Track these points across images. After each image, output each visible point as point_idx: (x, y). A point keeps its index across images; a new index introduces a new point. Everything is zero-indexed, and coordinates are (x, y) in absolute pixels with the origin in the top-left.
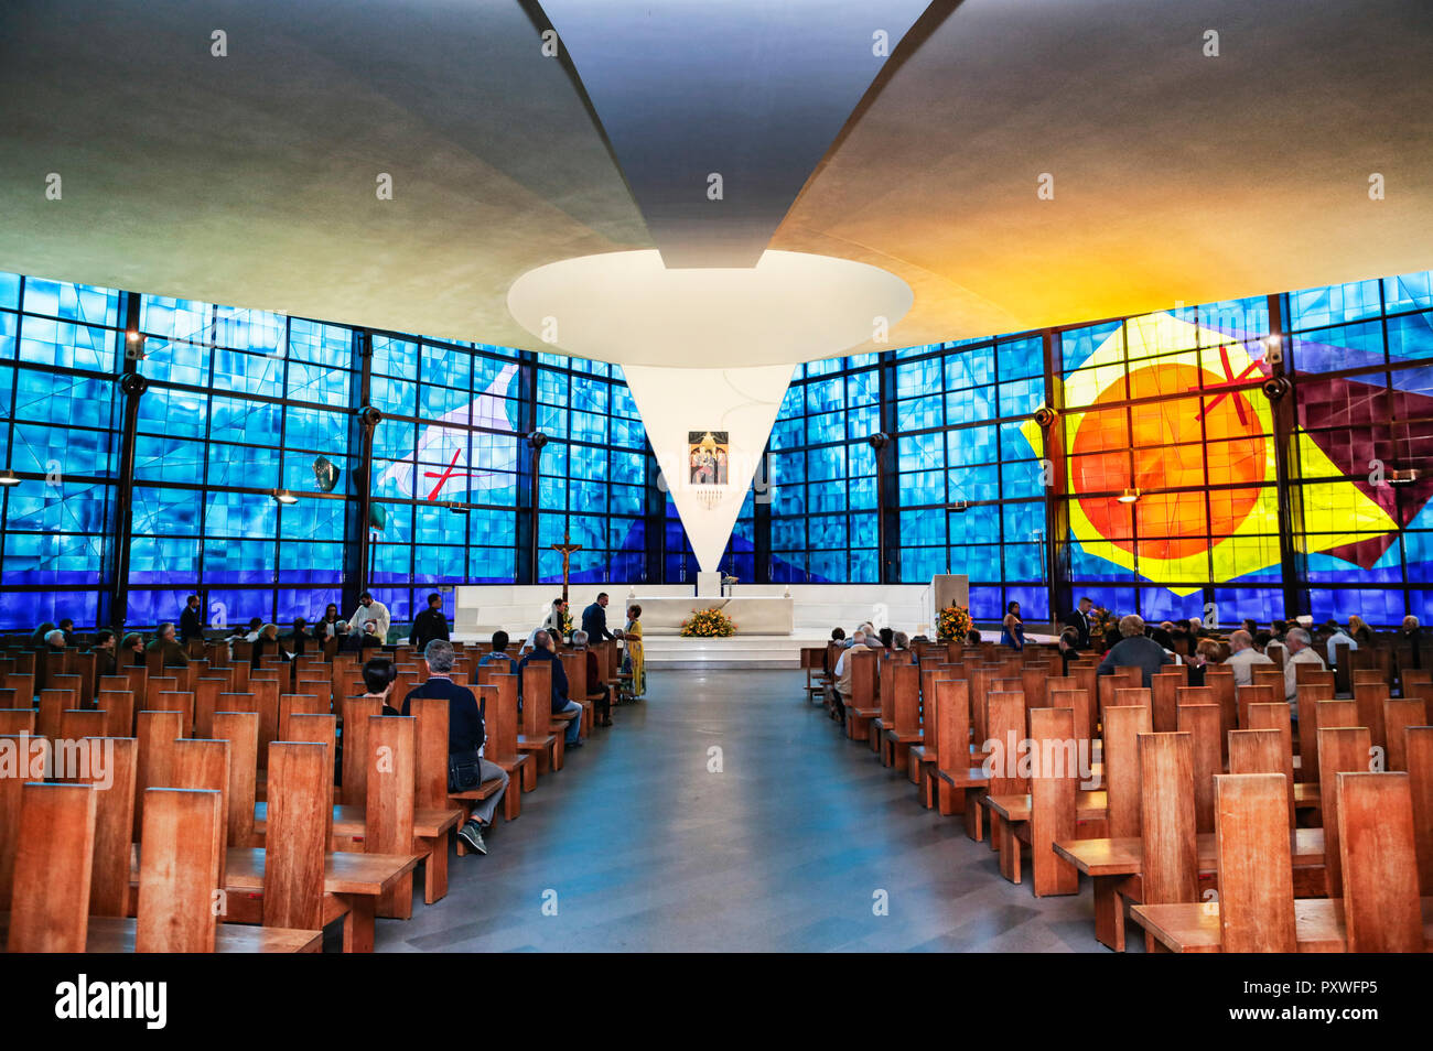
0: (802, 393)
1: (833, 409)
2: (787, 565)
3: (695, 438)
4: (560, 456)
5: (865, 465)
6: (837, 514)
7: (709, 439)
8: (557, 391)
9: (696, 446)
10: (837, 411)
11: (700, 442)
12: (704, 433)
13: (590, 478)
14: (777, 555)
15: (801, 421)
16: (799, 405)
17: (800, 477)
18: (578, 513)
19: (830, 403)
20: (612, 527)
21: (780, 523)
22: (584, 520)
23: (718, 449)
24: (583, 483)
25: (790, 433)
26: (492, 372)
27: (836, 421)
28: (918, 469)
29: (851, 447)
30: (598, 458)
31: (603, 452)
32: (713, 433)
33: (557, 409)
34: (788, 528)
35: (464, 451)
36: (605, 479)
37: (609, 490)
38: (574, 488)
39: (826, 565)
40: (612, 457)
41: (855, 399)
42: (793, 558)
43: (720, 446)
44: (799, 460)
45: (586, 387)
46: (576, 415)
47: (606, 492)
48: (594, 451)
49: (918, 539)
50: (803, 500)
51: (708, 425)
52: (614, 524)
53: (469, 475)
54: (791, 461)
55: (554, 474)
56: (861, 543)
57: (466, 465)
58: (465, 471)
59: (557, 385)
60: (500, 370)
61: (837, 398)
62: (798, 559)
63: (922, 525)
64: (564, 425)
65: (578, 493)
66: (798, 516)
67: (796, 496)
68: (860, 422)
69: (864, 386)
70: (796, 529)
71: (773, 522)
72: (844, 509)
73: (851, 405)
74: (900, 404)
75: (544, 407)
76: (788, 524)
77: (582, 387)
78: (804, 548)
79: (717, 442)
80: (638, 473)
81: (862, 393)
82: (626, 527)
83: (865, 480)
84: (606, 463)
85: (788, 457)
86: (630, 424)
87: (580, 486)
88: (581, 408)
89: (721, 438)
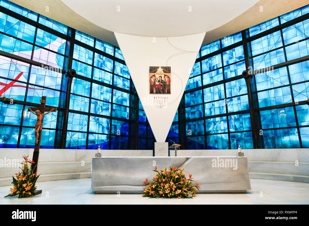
0: (200, 65)
1: (215, 68)
2: (195, 142)
3: (153, 70)
4: (86, 87)
5: (236, 91)
6: (221, 116)
7: (160, 70)
8: (87, 57)
9: (153, 74)
10: (218, 69)
11: (155, 72)
12: (158, 68)
13: (102, 100)
14: (189, 138)
15: (200, 77)
16: (198, 71)
17: (200, 101)
18: (95, 115)
19: (214, 66)
20: (113, 124)
21: (190, 123)
22: (98, 119)
23: (165, 75)
24: (99, 102)
25: (194, 83)
26: (49, 39)
27: (218, 73)
28: (270, 88)
29: (227, 84)
30: (107, 91)
31: (109, 89)
32: (162, 67)
33: (86, 65)
34: (195, 125)
35: (26, 74)
36: (110, 101)
37: (112, 106)
38: (93, 103)
39: (216, 141)
40: (114, 92)
41: (227, 62)
42: (198, 139)
43: (166, 74)
44: (199, 94)
45: (102, 59)
46: (96, 70)
47: (110, 107)
48: (105, 88)
49: (274, 125)
50: (202, 112)
51: (160, 63)
52: (114, 122)
53: (27, 87)
54: (195, 95)
55: (83, 95)
56: (236, 129)
57: (26, 81)
58: (25, 85)
59: (87, 55)
60: (55, 40)
61: (217, 63)
62: (200, 139)
63: (276, 117)
64: (90, 73)
65: (96, 106)
66: (200, 119)
67: (198, 110)
68: (231, 71)
69: (232, 55)
70: (199, 125)
71: (187, 123)
72: (225, 112)
73: (225, 64)
74: (254, 59)
75: (79, 63)
76: (194, 123)
77: (100, 58)
78: (204, 134)
79: (165, 72)
80: (126, 101)
81: (231, 58)
82: (120, 125)
83: (236, 98)
84: (111, 94)
85: (193, 93)
86: (123, 79)
87: (97, 103)
88: (99, 67)
89: (167, 70)
